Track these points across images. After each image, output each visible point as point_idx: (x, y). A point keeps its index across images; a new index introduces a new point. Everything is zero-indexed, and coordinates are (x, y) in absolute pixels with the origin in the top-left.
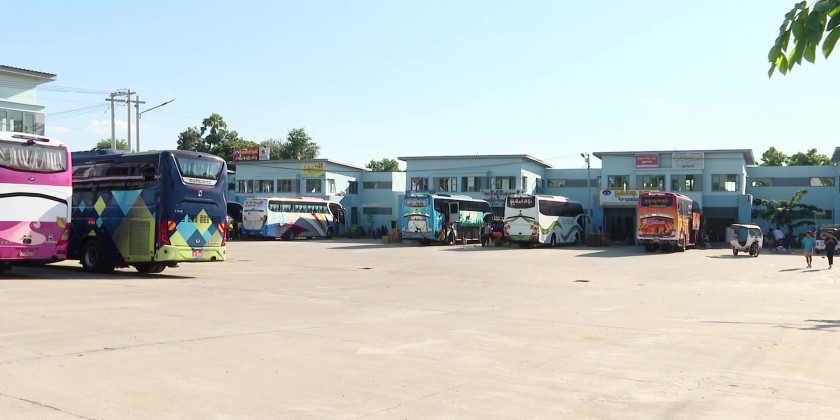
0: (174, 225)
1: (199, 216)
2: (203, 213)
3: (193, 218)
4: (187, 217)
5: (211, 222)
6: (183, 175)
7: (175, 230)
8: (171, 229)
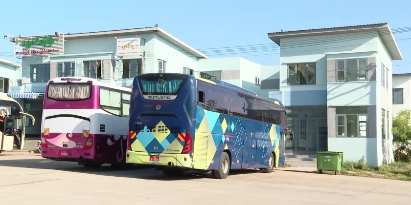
0: (135, 134)
1: (157, 127)
2: (161, 124)
3: (151, 128)
4: (145, 128)
5: (169, 132)
6: (144, 93)
7: (135, 138)
8: (132, 137)
